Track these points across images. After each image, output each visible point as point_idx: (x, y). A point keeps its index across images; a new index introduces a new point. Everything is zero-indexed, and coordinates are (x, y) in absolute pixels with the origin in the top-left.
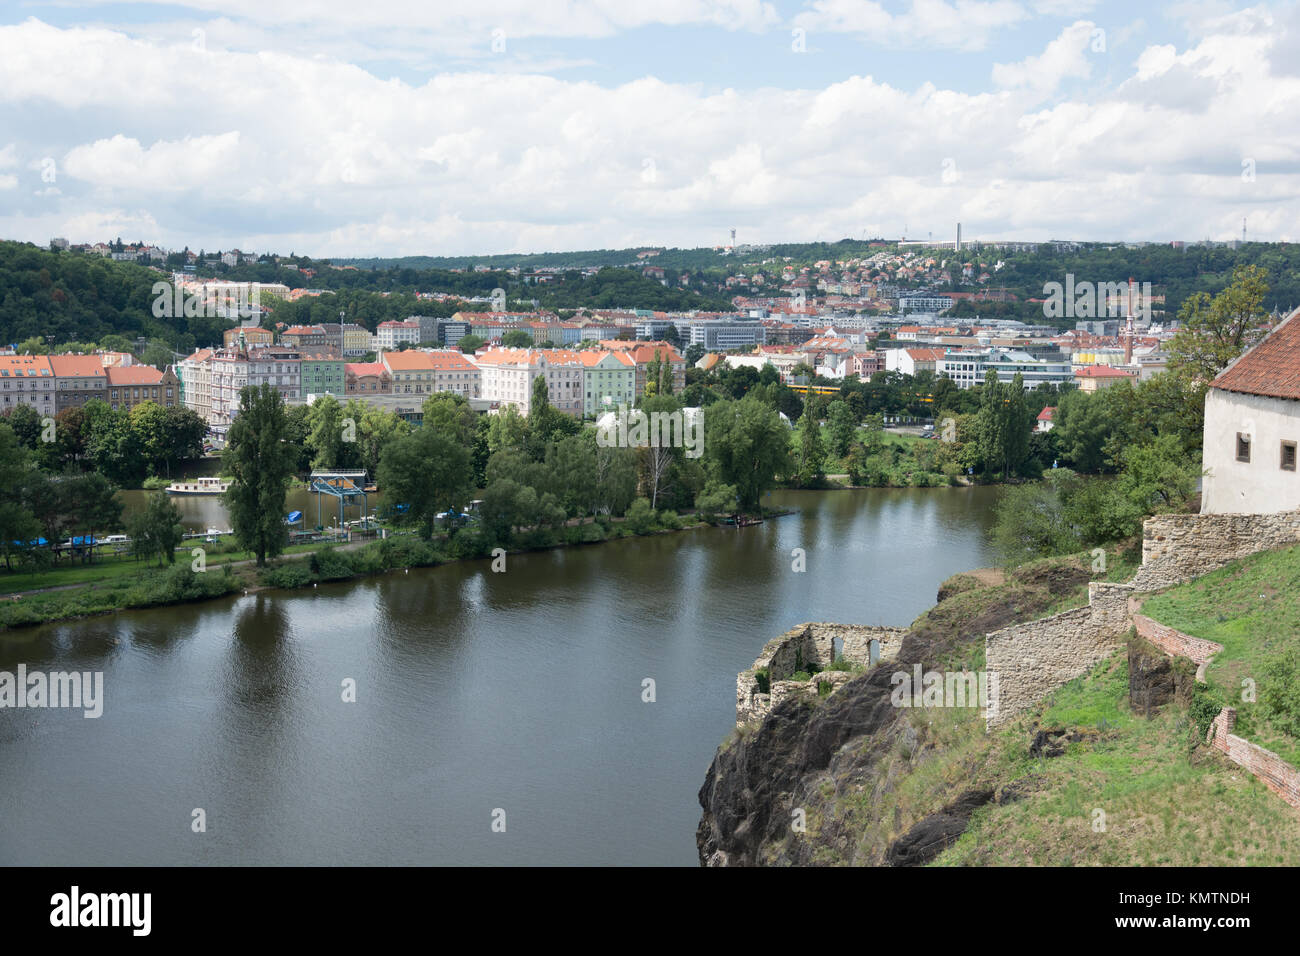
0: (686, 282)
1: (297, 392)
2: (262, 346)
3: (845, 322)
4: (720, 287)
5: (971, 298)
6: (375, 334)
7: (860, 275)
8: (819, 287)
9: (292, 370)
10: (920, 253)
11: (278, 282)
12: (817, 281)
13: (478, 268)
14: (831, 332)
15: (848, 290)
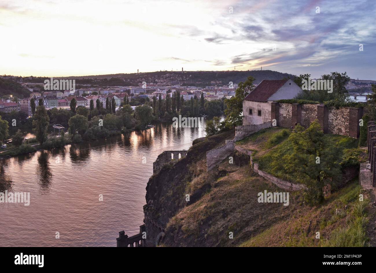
0: (129, 80)
1: (48, 106)
2: (39, 97)
3: (162, 88)
4: (136, 81)
5: (186, 82)
6: (64, 93)
7: (164, 78)
8: (156, 81)
9: (46, 102)
10: (175, 74)
11: (41, 83)
12: (155, 80)
13: (85, 79)
14: (159, 90)
15: (162, 81)
